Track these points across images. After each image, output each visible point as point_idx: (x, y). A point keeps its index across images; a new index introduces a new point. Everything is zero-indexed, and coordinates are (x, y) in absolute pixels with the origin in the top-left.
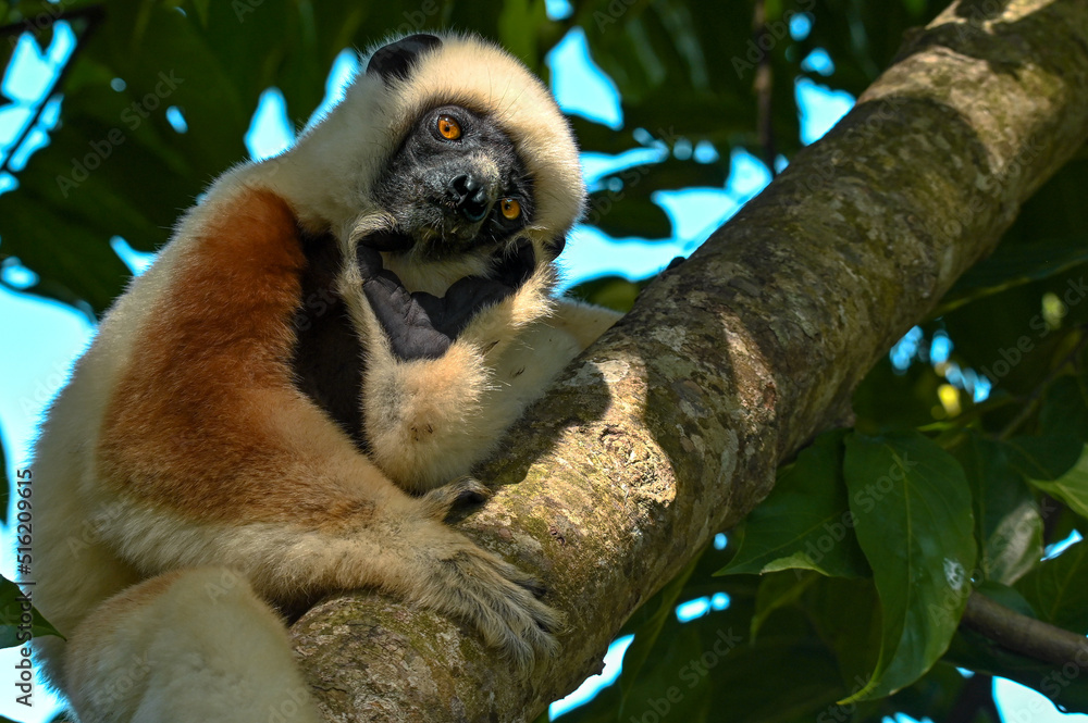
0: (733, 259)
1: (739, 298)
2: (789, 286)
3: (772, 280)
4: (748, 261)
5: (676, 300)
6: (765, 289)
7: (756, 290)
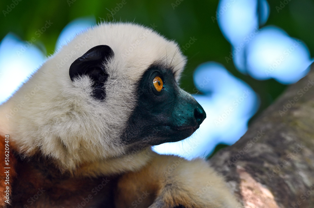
0: (261, 141)
1: (266, 165)
2: (295, 157)
3: (285, 154)
4: (270, 143)
5: (229, 166)
6: (281, 159)
7: (276, 160)
